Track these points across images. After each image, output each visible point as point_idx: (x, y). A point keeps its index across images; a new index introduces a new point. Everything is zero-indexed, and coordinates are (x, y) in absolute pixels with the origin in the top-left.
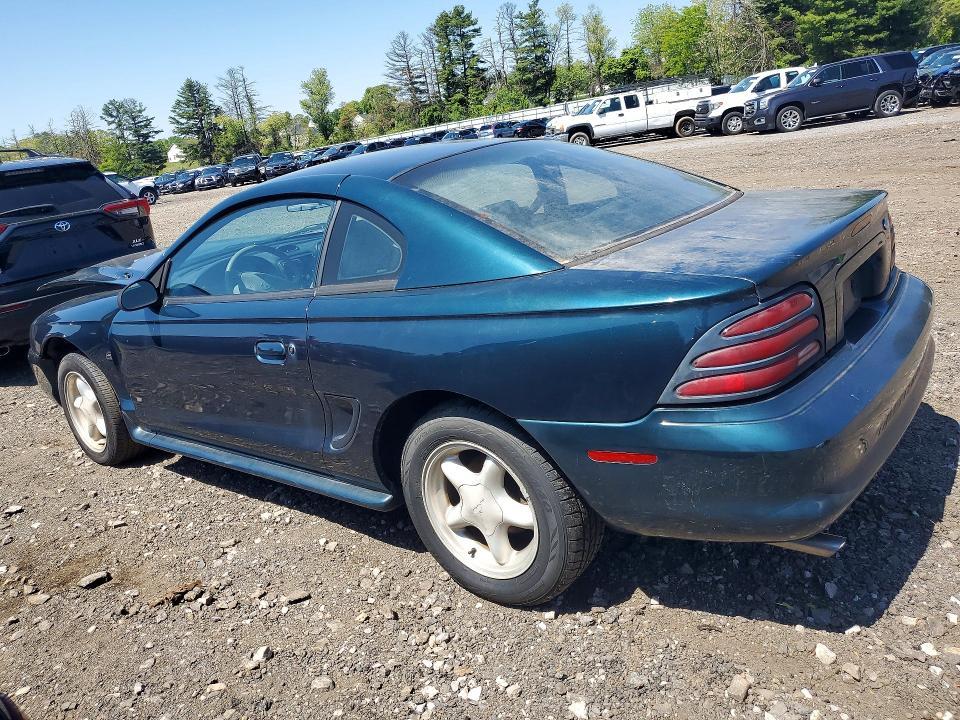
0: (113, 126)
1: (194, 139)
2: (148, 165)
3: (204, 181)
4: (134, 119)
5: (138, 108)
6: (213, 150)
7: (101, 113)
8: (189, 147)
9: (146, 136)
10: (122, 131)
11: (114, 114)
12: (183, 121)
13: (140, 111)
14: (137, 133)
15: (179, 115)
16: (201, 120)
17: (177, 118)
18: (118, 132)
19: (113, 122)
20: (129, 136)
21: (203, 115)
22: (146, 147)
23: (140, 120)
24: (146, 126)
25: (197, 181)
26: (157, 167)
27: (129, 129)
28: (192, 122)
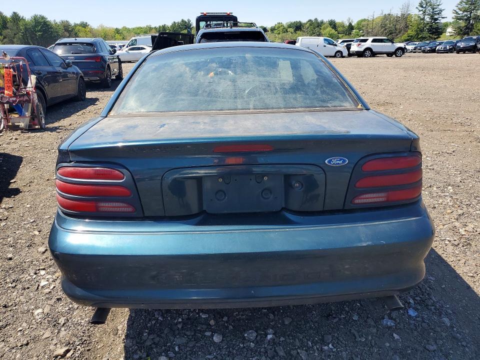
0: (421, 12)
1: (462, 24)
2: (431, 35)
3: (441, 48)
4: (433, 10)
5: (438, 4)
6: (471, 31)
7: (417, 5)
8: (458, 28)
9: (436, 19)
10: (425, 15)
11: (424, 6)
12: (461, 12)
13: (438, 5)
14: (432, 18)
15: (459, 9)
16: (471, 14)
17: (458, 10)
18: (422, 17)
19: (422, 10)
20: (427, 19)
21: (473, 10)
22: (434, 26)
23: (436, 10)
24: (438, 14)
25: (438, 48)
26: (436, 37)
27: (429, 15)
28: (465, 13)
